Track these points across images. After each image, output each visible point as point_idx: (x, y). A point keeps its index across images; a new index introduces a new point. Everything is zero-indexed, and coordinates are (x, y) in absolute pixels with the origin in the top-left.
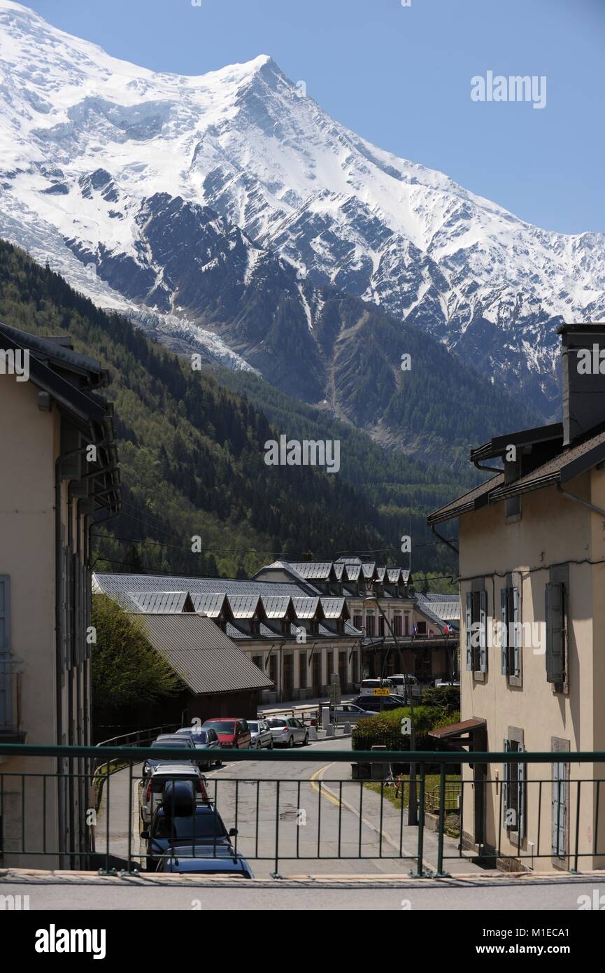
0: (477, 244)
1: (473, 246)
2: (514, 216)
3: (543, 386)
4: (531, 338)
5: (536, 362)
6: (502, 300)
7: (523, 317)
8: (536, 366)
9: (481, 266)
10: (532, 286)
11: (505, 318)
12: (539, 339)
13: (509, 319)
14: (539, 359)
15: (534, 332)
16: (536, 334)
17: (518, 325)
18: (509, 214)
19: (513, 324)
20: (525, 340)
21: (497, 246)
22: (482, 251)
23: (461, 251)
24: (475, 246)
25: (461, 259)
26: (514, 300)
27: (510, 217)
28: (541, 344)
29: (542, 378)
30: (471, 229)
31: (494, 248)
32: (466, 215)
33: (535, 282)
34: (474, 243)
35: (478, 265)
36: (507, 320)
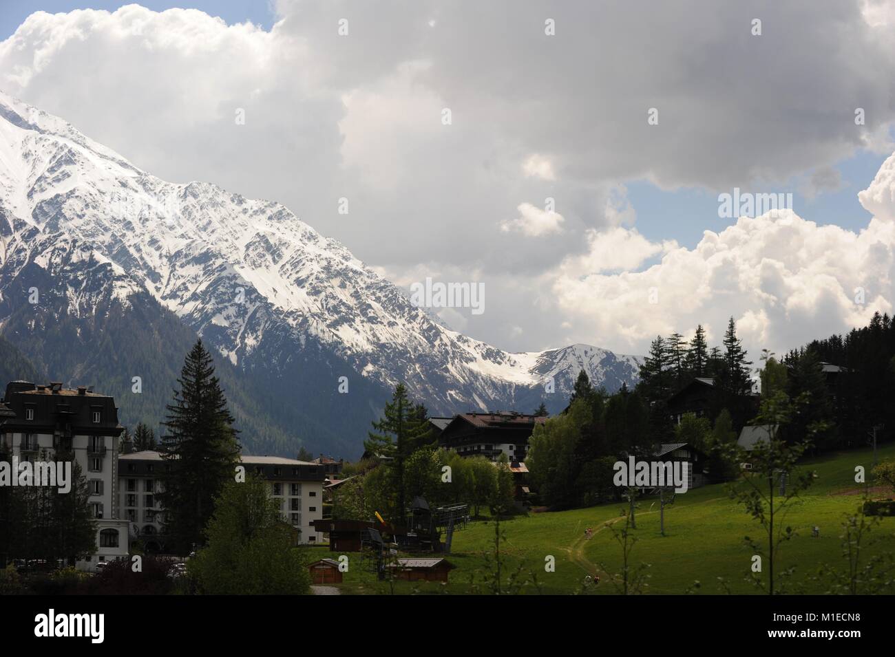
0: (74, 190)
1: (71, 191)
2: (129, 163)
3: (79, 331)
4: (76, 284)
5: (77, 307)
6: (57, 246)
7: (73, 263)
8: (77, 311)
9: (73, 212)
10: (124, 232)
11: (56, 264)
12: (84, 284)
13: (59, 265)
14: (81, 304)
15: (80, 278)
16: (83, 280)
17: (67, 271)
18: (125, 161)
19: (62, 270)
20: (71, 286)
21: (94, 191)
22: (77, 197)
23: (57, 196)
24: (72, 192)
25: (56, 204)
26: (67, 247)
27: (126, 164)
28: (85, 290)
29: (81, 323)
30: (72, 175)
31: (91, 194)
32: (70, 161)
33: (128, 229)
34: (72, 189)
35: (70, 210)
36: (57, 265)
